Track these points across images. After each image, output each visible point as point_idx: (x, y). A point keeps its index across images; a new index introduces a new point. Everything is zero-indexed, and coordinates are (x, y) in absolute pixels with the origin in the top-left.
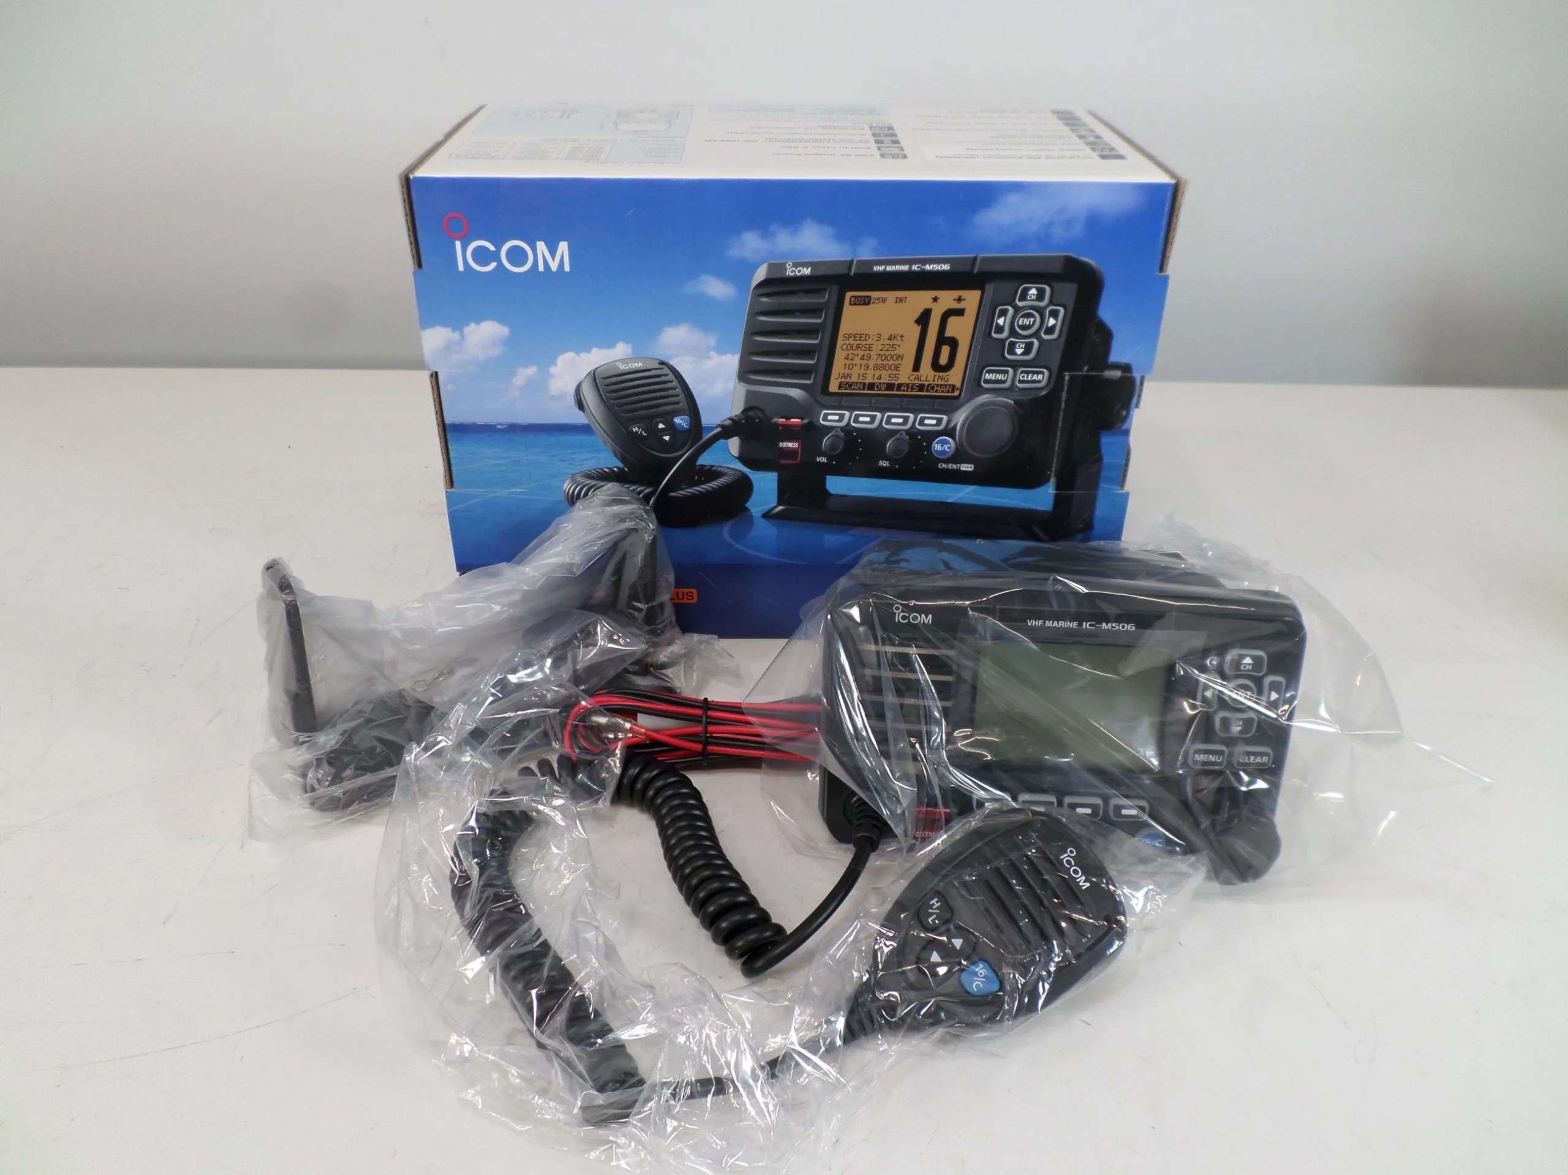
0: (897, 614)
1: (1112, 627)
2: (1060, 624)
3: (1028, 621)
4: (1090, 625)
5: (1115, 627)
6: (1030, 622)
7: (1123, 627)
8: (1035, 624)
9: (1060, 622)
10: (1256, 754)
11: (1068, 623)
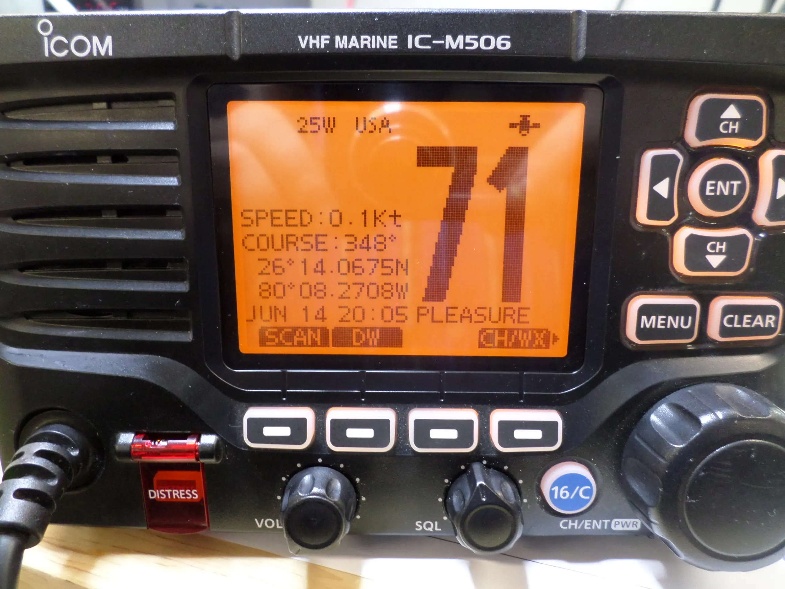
0: (46, 40)
1: (465, 44)
2: (363, 42)
3: (300, 38)
4: (422, 42)
5: (472, 45)
6: (303, 39)
7: (487, 42)
8: (314, 45)
9: (362, 37)
10: (755, 310)
11: (379, 38)
